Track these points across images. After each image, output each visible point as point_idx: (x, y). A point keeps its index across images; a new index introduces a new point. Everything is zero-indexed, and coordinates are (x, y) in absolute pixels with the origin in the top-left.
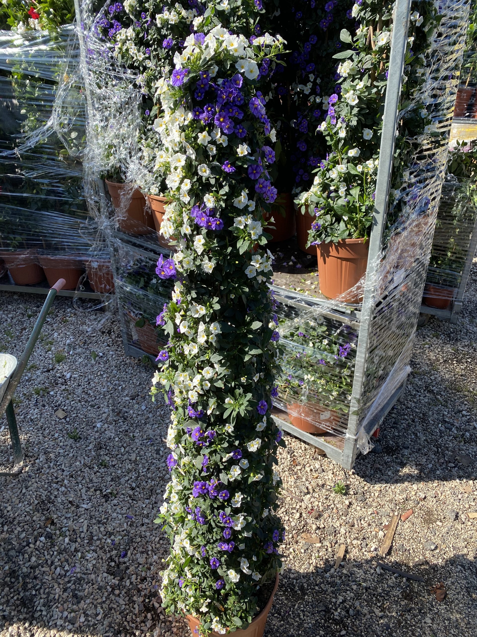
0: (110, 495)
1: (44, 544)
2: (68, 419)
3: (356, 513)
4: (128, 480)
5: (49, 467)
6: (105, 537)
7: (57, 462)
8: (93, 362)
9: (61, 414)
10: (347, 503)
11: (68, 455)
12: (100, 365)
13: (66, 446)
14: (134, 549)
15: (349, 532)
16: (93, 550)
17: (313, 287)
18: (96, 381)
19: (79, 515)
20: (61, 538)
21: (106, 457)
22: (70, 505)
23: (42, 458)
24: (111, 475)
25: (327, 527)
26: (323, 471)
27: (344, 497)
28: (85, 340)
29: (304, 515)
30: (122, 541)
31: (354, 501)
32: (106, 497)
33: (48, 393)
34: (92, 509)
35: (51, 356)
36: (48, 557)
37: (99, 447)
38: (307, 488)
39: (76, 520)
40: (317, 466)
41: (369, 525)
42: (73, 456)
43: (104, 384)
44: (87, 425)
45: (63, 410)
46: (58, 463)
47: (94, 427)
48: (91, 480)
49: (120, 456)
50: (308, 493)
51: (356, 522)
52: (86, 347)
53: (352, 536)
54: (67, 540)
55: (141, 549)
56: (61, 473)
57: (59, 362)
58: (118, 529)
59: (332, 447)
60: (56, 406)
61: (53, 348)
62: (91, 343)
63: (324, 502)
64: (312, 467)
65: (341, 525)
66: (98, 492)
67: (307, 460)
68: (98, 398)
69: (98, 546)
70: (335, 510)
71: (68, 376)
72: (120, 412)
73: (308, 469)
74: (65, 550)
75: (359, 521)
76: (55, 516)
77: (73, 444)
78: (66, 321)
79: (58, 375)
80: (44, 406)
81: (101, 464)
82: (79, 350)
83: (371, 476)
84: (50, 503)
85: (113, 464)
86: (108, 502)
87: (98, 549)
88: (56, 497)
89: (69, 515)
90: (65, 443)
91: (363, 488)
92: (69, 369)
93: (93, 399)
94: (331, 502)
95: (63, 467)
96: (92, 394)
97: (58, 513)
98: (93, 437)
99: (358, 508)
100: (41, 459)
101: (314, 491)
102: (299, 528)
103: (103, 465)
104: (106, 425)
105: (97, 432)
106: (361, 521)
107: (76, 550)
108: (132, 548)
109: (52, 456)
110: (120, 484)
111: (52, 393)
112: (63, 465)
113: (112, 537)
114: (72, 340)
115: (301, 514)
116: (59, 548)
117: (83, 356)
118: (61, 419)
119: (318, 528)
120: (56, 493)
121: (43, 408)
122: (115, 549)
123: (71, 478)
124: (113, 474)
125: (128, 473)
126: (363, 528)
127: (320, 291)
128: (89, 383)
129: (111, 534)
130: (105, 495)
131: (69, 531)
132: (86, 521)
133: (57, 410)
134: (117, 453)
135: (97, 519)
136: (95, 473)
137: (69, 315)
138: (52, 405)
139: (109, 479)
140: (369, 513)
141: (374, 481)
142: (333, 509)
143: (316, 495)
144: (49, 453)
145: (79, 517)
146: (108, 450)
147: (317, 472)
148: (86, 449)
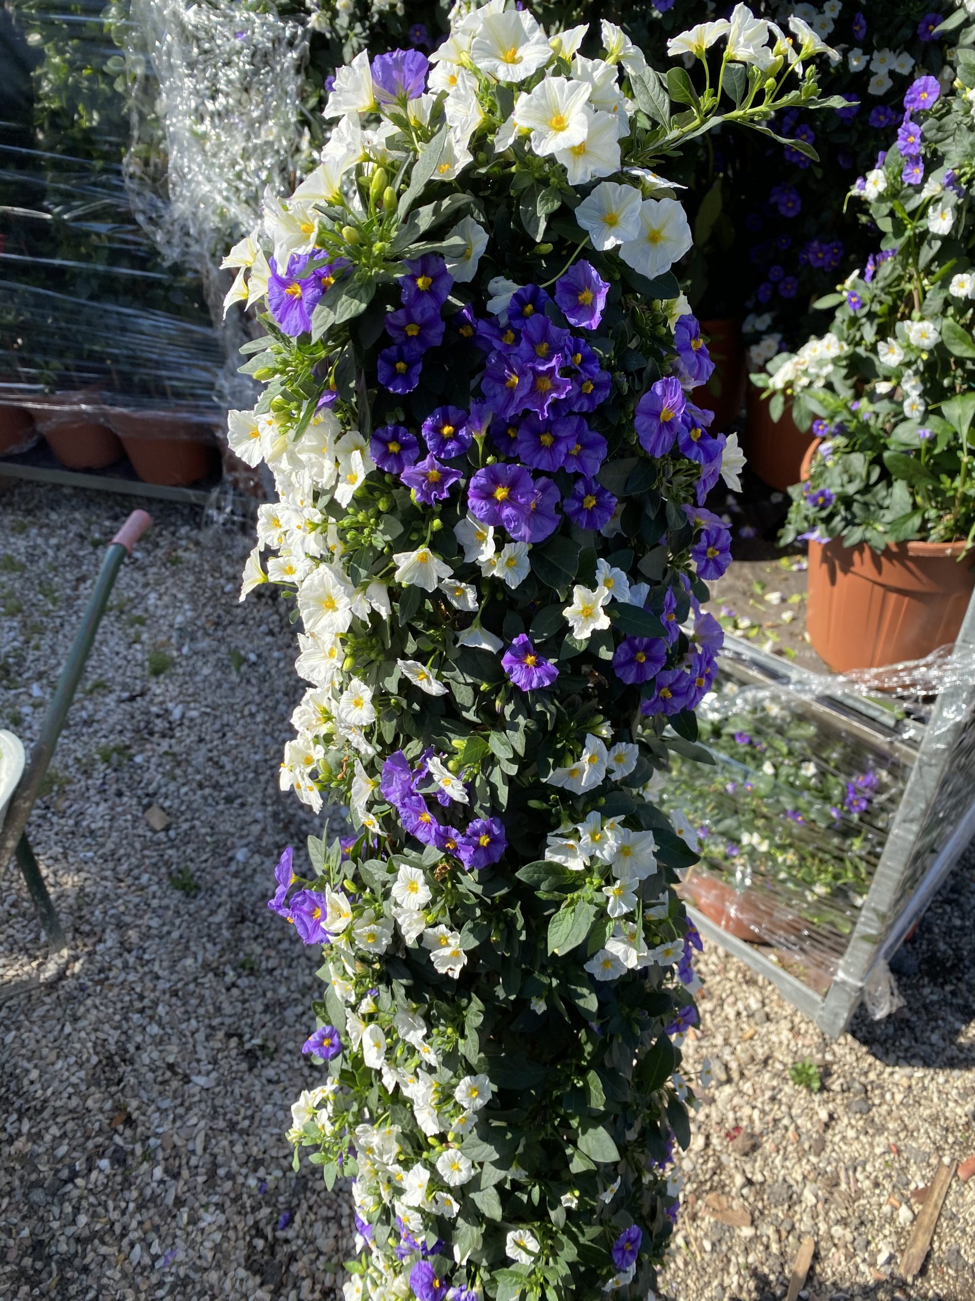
0: (259, 1053)
1: (107, 1177)
2: (172, 833)
3: (844, 1148)
4: (303, 1013)
5: (126, 966)
6: (244, 1171)
7: (144, 952)
8: (234, 677)
9: (157, 819)
10: (823, 1115)
11: (169, 933)
12: (249, 688)
13: (167, 908)
14: (310, 1208)
15: (826, 1201)
16: (216, 1204)
17: (787, 616)
18: (239, 729)
19: (187, 1104)
20: (146, 1166)
21: (254, 946)
22: (168, 1074)
23: (111, 939)
24: (264, 995)
25: (770, 1181)
26: (768, 1018)
27: (817, 1098)
28: (219, 617)
29: (715, 1140)
30: (282, 1185)
31: (840, 1111)
32: (251, 1056)
33: (131, 758)
34: (217, 1090)
35: (139, 656)
36: (114, 1215)
37: (240, 917)
38: (727, 1068)
39: (181, 1117)
40: (754, 1005)
41: (877, 1185)
42: (181, 937)
43: (257, 742)
44: (214, 853)
45: (163, 809)
46: (146, 957)
47: (231, 859)
48: (218, 1009)
49: (285, 945)
50: (729, 1081)
51: (842, 1175)
52: (220, 634)
53: (831, 1214)
54: (158, 1172)
55: (324, 1211)
56: (150, 985)
57: (156, 673)
58: (274, 1153)
59: (797, 983)
60: (147, 795)
61: (145, 637)
62: (231, 623)
63: (767, 1108)
64: (740, 1006)
65: (805, 1177)
66: (234, 1042)
67: (729, 985)
68: (241, 777)
69: (227, 1194)
70: (791, 1134)
71: (177, 713)
72: (290, 822)
73: (730, 1012)
74: (154, 1198)
75: (851, 1173)
76: (134, 1103)
77: (181, 906)
78: (176, 561)
79: (155, 709)
80: (120, 794)
81: (243, 966)
82: (204, 644)
83: (885, 1041)
84: (124, 1061)
85: (270, 966)
86: (256, 1071)
87: (228, 1203)
88: (138, 1048)
89: (165, 1104)
90: (165, 902)
91: (866, 1074)
92: (181, 693)
93: (232, 779)
94: (784, 1108)
95: (156, 968)
96: (228, 767)
97: (143, 1093)
98: (226, 891)
99: (851, 1133)
100: (109, 943)
101: (742, 1075)
102: (701, 1178)
103: (249, 968)
104: (257, 858)
105: (235, 875)
106: (855, 1170)
107: (179, 1202)
108: (304, 1206)
109: (133, 934)
110: (283, 1022)
111: (139, 759)
112: (157, 963)
113: (261, 1172)
114: (189, 614)
115: (708, 1137)
116: (141, 1194)
117: (212, 659)
118: (155, 832)
119: (749, 1182)
120: (139, 1039)
121: (117, 800)
122: (268, 1204)
123: (174, 1000)
124: (269, 994)
125: (304, 996)
126: (860, 1193)
127: (807, 637)
128: (224, 735)
129: (258, 1163)
130: (249, 1051)
131: (164, 1150)
132: (202, 1124)
133: (149, 805)
134: (278, 935)
135: (229, 1116)
136: (228, 989)
137: (184, 543)
138: (140, 792)
139: (259, 1007)
140: (878, 1151)
141: (892, 1057)
142: (786, 1128)
143: (747, 1087)
144: (127, 926)
145: (188, 1109)
146: (260, 925)
147: (752, 1022)
148: (211, 919)
